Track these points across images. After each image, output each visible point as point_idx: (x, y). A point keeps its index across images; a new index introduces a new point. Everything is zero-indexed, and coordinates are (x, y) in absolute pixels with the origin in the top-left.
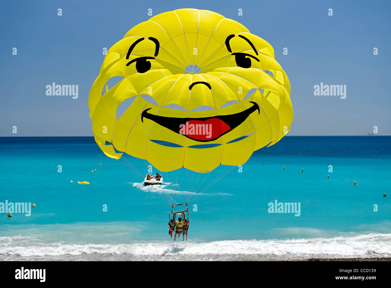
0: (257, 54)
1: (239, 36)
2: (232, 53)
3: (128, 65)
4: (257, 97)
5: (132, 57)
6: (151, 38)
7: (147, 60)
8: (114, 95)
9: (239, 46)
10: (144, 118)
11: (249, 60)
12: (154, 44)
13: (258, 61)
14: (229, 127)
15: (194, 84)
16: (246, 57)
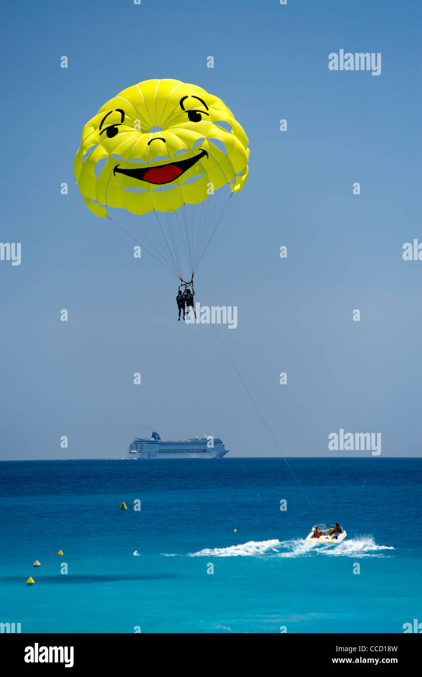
0: (207, 109)
1: (193, 97)
2: (186, 110)
3: (100, 134)
4: (205, 145)
5: (104, 127)
6: (117, 110)
7: (115, 127)
8: (91, 158)
9: (191, 104)
10: (116, 173)
11: (200, 115)
12: (120, 114)
13: (208, 115)
14: (181, 171)
15: (152, 140)
16: (197, 113)
